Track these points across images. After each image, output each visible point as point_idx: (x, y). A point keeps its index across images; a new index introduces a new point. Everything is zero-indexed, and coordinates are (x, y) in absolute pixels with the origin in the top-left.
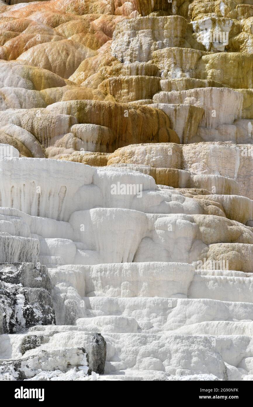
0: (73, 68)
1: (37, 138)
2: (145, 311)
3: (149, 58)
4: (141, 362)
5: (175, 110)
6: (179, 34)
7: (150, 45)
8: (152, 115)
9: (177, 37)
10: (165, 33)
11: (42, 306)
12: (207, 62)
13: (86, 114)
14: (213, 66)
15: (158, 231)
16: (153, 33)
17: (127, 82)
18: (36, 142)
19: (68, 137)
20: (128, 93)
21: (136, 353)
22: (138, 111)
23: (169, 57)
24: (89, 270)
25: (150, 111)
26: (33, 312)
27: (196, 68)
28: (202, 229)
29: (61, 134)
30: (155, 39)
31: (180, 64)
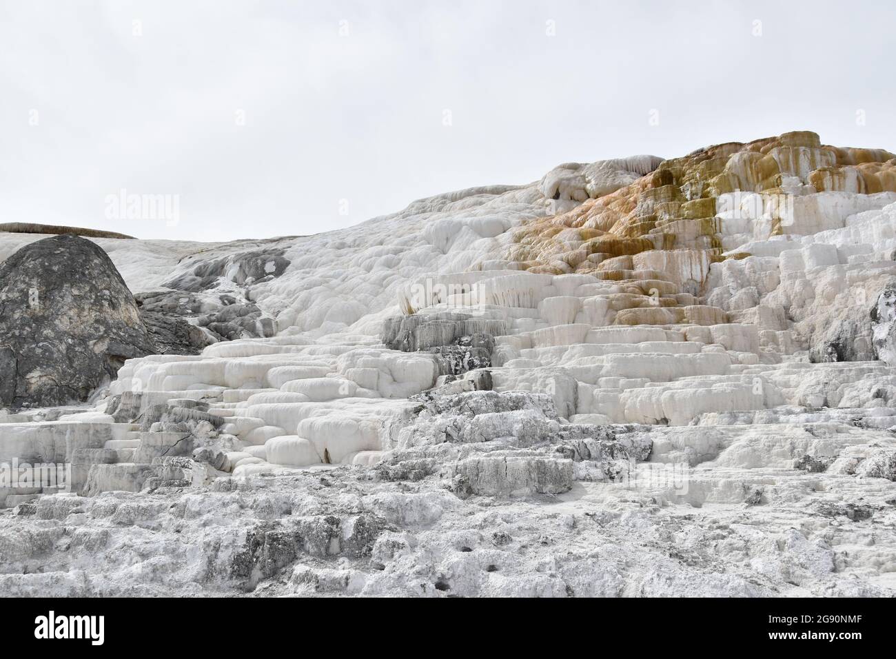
0: (611, 225)
1: (571, 266)
2: (549, 355)
3: (653, 211)
4: (518, 386)
5: (655, 237)
6: (670, 195)
7: (653, 204)
8: (638, 242)
9: (669, 197)
10: (662, 196)
11: (480, 357)
12: (684, 207)
13: (596, 248)
14: (688, 209)
15: (585, 307)
16: (655, 198)
17: (636, 227)
18: (570, 268)
19: (586, 263)
20: (637, 233)
21: (516, 380)
22: (629, 241)
23: (661, 209)
24: (533, 334)
25: (638, 240)
26: (473, 362)
27: (678, 212)
28: (613, 302)
29: (582, 261)
30: (656, 200)
31: (668, 211)
